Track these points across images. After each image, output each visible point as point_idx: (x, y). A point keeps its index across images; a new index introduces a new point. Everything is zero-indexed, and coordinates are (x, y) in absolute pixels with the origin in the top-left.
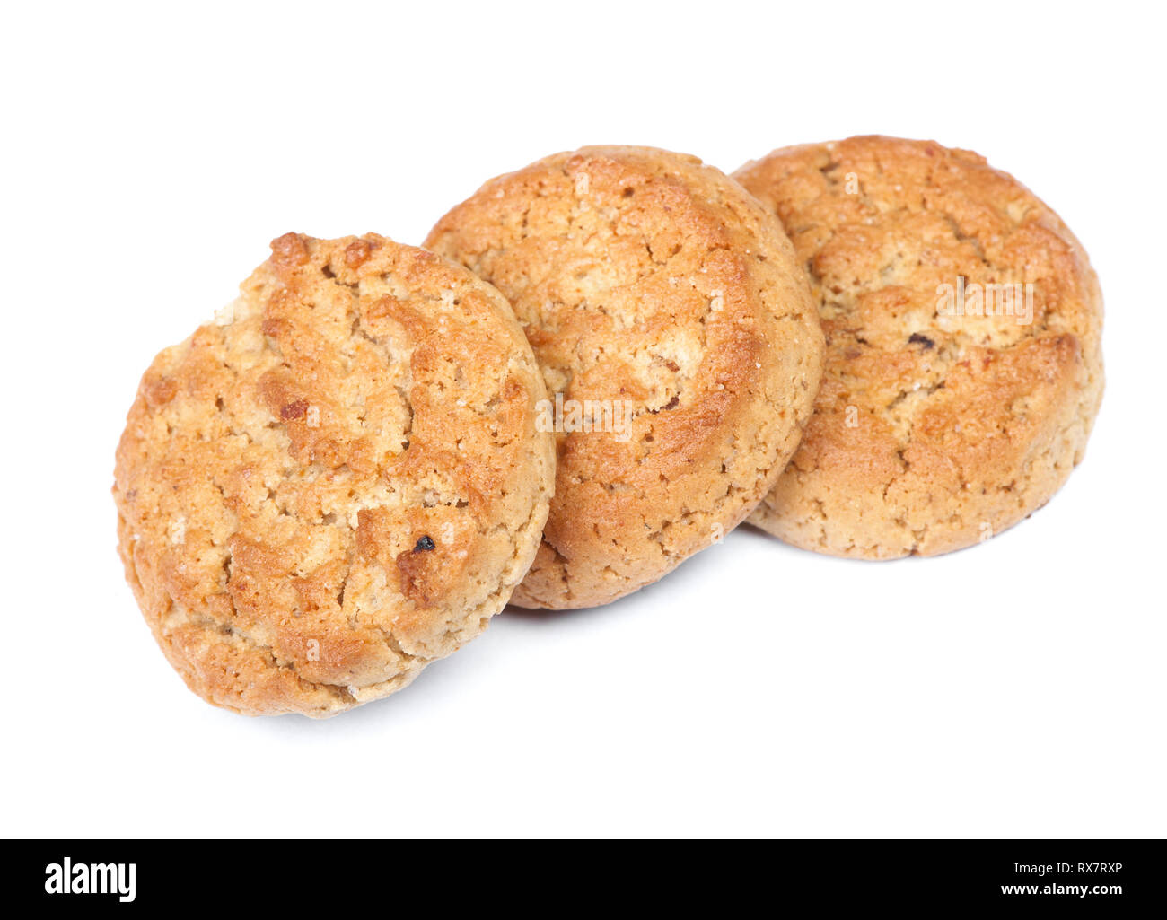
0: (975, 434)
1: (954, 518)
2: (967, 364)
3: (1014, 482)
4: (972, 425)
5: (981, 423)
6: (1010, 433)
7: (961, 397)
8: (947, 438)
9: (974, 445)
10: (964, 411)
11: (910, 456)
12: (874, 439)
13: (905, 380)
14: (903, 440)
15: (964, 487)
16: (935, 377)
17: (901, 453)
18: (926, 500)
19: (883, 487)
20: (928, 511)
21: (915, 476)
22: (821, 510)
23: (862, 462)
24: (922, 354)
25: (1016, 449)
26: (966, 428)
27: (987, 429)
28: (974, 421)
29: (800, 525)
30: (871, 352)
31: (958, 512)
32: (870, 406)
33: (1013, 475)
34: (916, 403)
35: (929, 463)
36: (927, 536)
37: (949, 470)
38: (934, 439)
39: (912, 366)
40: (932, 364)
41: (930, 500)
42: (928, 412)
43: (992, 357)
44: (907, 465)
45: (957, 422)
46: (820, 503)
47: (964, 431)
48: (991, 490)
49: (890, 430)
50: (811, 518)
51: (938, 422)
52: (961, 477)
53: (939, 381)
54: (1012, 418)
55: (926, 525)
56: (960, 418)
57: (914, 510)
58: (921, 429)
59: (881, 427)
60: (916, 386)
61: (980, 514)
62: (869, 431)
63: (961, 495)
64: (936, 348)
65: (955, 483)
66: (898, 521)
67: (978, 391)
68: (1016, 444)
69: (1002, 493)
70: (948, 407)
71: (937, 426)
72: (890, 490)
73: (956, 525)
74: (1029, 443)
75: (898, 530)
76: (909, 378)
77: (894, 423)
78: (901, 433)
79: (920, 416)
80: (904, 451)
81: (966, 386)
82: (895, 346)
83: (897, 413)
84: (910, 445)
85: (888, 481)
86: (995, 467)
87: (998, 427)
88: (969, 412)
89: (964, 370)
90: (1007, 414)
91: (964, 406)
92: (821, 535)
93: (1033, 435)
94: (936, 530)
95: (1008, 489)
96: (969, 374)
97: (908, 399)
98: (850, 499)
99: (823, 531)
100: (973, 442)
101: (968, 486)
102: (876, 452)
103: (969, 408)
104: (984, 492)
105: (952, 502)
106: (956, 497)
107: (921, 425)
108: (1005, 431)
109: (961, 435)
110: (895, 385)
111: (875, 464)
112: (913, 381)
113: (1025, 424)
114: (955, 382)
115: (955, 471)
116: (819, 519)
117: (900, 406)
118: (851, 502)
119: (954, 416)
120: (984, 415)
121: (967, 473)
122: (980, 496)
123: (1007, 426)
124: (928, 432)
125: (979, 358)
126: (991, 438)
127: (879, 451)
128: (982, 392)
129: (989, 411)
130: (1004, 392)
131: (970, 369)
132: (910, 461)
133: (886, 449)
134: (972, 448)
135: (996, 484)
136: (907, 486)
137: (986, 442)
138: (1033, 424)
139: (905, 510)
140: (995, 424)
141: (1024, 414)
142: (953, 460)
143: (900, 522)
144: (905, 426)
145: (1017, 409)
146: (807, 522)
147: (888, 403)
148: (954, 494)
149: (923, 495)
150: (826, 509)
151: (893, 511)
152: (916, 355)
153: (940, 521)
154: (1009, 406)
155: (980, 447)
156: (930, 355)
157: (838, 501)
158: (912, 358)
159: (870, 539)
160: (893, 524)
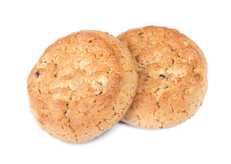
0: (176, 99)
1: (171, 119)
2: (173, 82)
3: (185, 110)
4: (175, 96)
5: (177, 96)
6: (184, 98)
7: (172, 90)
8: (169, 100)
9: (175, 101)
10: (173, 93)
11: (160, 104)
12: (151, 100)
13: (159, 86)
14: (158, 101)
15: (173, 111)
16: (166, 85)
17: (158, 104)
18: (164, 115)
19: (153, 112)
20: (165, 118)
21: (161, 109)
22: (139, 118)
23: (148, 106)
24: (163, 79)
25: (186, 102)
26: (173, 97)
27: (178, 97)
28: (175, 95)
29: (134, 121)
30: (150, 79)
31: (172, 117)
32: (150, 92)
33: (185, 108)
34: (161, 91)
35: (164, 106)
36: (165, 123)
37: (169, 107)
38: (166, 100)
39: (160, 82)
40: (165, 82)
41: (165, 115)
42: (164, 93)
43: (180, 80)
44: (159, 107)
45: (171, 96)
46: (138, 116)
47: (173, 98)
48: (180, 112)
49: (155, 99)
50: (136, 120)
51: (167, 96)
52: (172, 109)
53: (167, 86)
54: (185, 94)
55: (164, 121)
56: (172, 95)
57: (161, 117)
58: (163, 98)
59: (153, 97)
60: (161, 87)
61: (177, 118)
62: (150, 98)
63: (173, 113)
64: (166, 78)
65: (171, 111)
66: (157, 120)
67: (176, 88)
68: (186, 101)
69: (183, 113)
70: (169, 92)
71: (166, 97)
72: (155, 113)
73: (172, 121)
74: (189, 100)
75: (157, 122)
76: (159, 85)
77: (156, 96)
78: (158, 99)
79: (162, 95)
80: (158, 103)
81: (173, 87)
82: (156, 77)
83: (157, 94)
84: (160, 102)
85: (155, 111)
86: (181, 106)
87: (181, 97)
88: (174, 93)
89: (173, 83)
90: (183, 93)
91: (173, 92)
92: (139, 124)
93: (190, 98)
94: (167, 122)
95: (184, 112)
96: (174, 84)
97: (160, 90)
98: (145, 115)
99: (139, 123)
100: (175, 100)
101: (174, 111)
102: (151, 104)
103: (174, 92)
104: (178, 113)
105: (170, 115)
106: (171, 114)
107: (162, 97)
108: (183, 98)
109: (172, 99)
110: (156, 87)
111: (151, 107)
112: (161, 86)
113: (188, 96)
114: (171, 86)
115: (171, 108)
116: (138, 120)
117: (158, 92)
118: (146, 116)
119: (170, 94)
120: (178, 94)
121: (174, 108)
122: (177, 114)
123: (183, 97)
124: (164, 98)
125: (176, 80)
126: (180, 100)
127: (152, 103)
128: (177, 88)
129: (179, 93)
130: (183, 88)
131: (174, 83)
132: (160, 105)
133: (154, 103)
134: (175, 102)
135: (181, 111)
136: (159, 112)
137: (178, 100)
138: (190, 96)
139: (159, 117)
140: (180, 96)
141: (188, 93)
142: (170, 105)
143: (158, 120)
144: (159, 97)
145: (186, 92)
146: (135, 121)
147: (155, 91)
148: (171, 113)
149: (163, 114)
150: (140, 118)
151: (156, 118)
152: (161, 80)
153: (168, 120)
154: (184, 92)
155: (177, 102)
156: (165, 80)
157: (142, 116)
158: (160, 80)
159: (151, 125)
160: (156, 121)
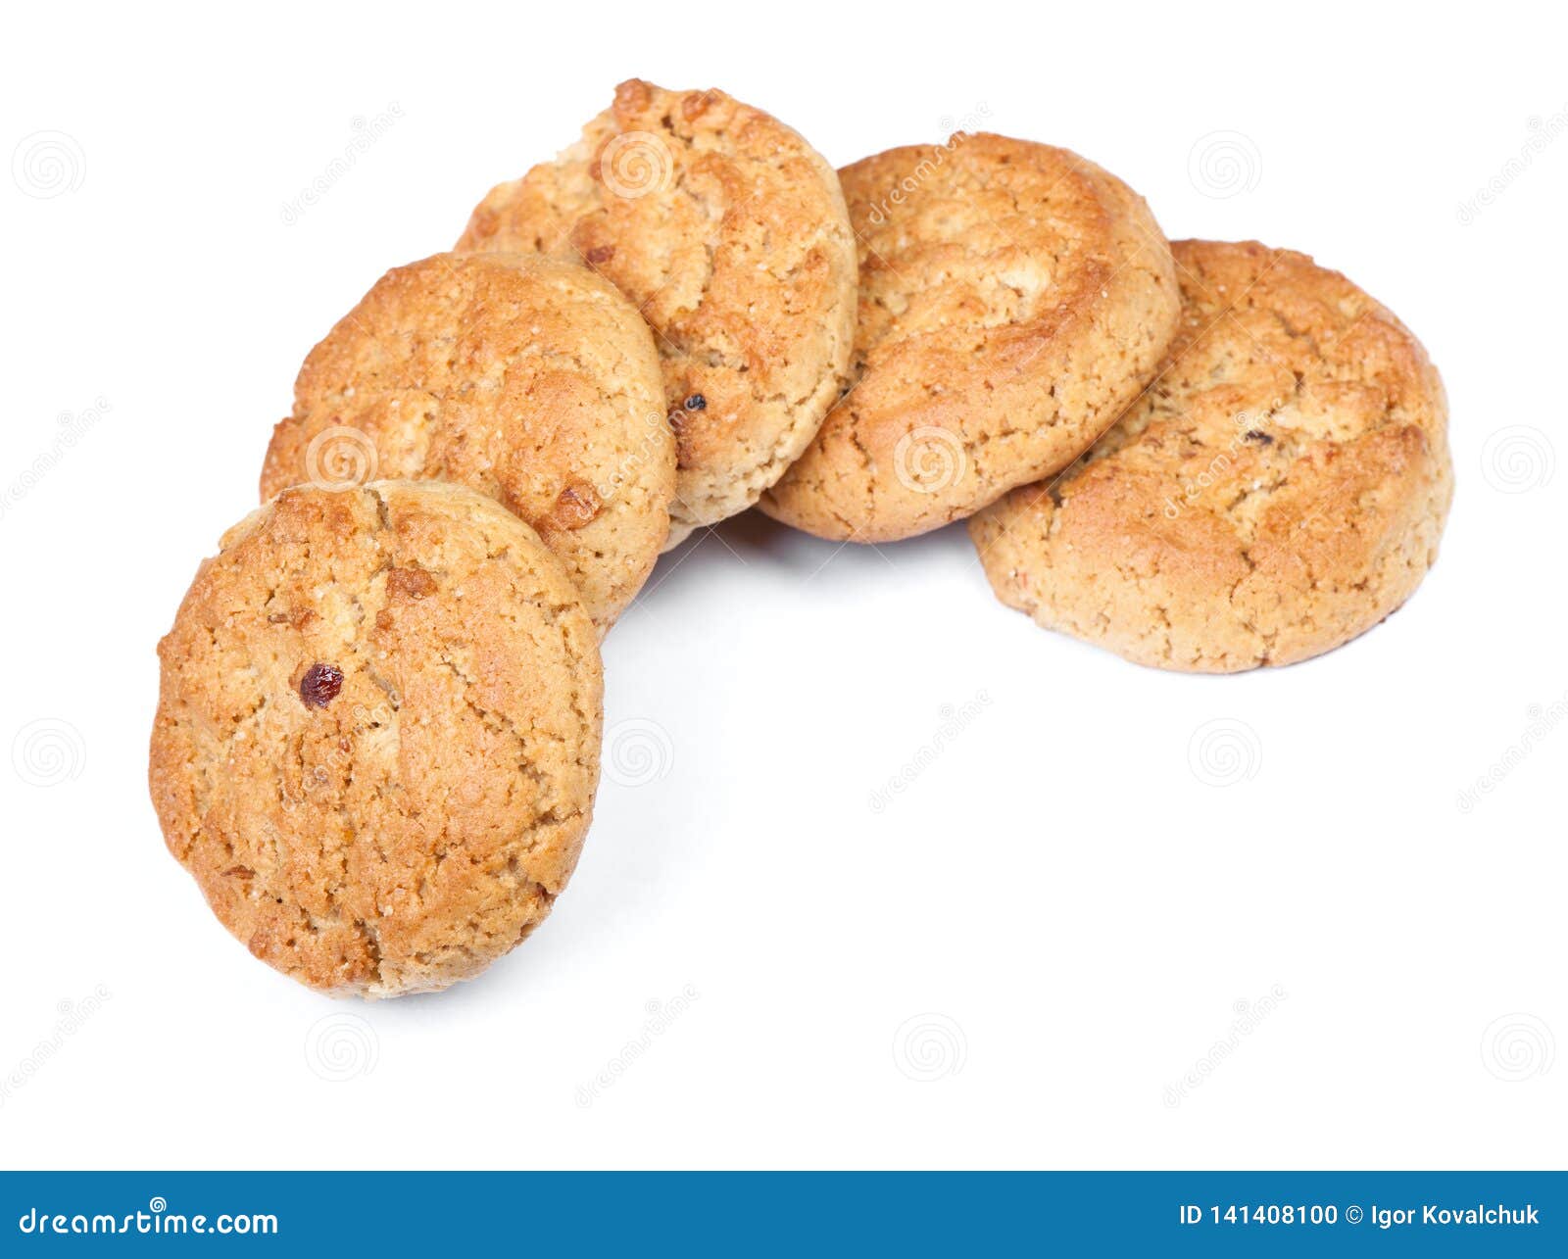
0: (1323, 529)
1: (1306, 620)
2: (1309, 459)
3: (1366, 580)
4: (1318, 520)
5: (1328, 517)
6: (1359, 527)
7: (1304, 493)
8: (1293, 535)
9: (1322, 541)
10: (1309, 507)
11: (1254, 556)
12: (1216, 540)
13: (1244, 479)
14: (1248, 541)
15: (1314, 586)
16: (1275, 474)
17: (1245, 554)
18: (1275, 601)
19: (1229, 588)
20: (1278, 613)
21: (1262, 577)
22: (1165, 619)
23: (1206, 564)
24: (1260, 451)
25: (1366, 543)
26: (1312, 523)
27: (1335, 523)
28: (1320, 516)
29: (1142, 636)
30: (1206, 452)
31: (1310, 613)
32: (1209, 507)
33: (1365, 571)
34: (1257, 502)
35: (1276, 561)
36: (1279, 641)
37: (1296, 567)
38: (1279, 536)
39: (1251, 462)
40: (1272, 461)
41: (1280, 600)
42: (1272, 509)
43: (1334, 450)
44: (1252, 565)
45: (1303, 518)
46: (1163, 611)
47: (1311, 527)
48: (1343, 588)
49: (1232, 530)
50: (1154, 627)
51: (1283, 518)
52: (1310, 575)
53: (1281, 479)
54: (1360, 512)
55: (1277, 629)
56: (1305, 514)
57: (1263, 612)
58: (1266, 526)
59: (1222, 527)
60: (1256, 485)
61: (1332, 615)
62: (1210, 530)
63: (1312, 594)
64: (1275, 444)
65: (1304, 581)
66: (1246, 626)
67: (1323, 485)
68: (1366, 538)
69: (1354, 591)
70: (1292, 504)
71: (1282, 522)
72: (1237, 592)
73: (1308, 628)
74: (1380, 536)
75: (1246, 635)
76: (1248, 477)
77: (1236, 524)
78: (1244, 532)
79: (1263, 514)
80: (1248, 551)
81: (1309, 482)
83: (1238, 512)
84: (1255, 544)
85: (1234, 582)
86: (1346, 562)
87: (1346, 521)
88: (1314, 507)
89: (1306, 465)
90: (1355, 507)
91: (1309, 502)
92: (1166, 646)
93: (1384, 528)
94: (1287, 634)
95: (1360, 587)
96: (1312, 469)
97: (1250, 498)
98: (1194, 604)
99: (1168, 642)
100: (1320, 537)
101: (1319, 584)
102: (1219, 552)
103: (1314, 503)
104: (1336, 590)
105: (1302, 601)
106: (1306, 597)
107: (1264, 522)
108: (1353, 526)
109: (1308, 531)
110: (1234, 484)
111: (1219, 564)
112: (1253, 480)
113: (1375, 517)
114: (1298, 478)
115: (1304, 568)
116: (1162, 627)
117: (1241, 505)
118: (1197, 607)
119: (1300, 513)
120: (1331, 510)
121: (1316, 569)
122: (1331, 595)
123: (1356, 520)
124: (1272, 528)
125: (1322, 451)
126: (1340, 533)
127: (1222, 551)
128: (1327, 486)
129: (1335, 505)
130: (1350, 485)
131: (1312, 463)
132: (1256, 559)
133: (1230, 549)
134: (1320, 544)
135: (1347, 582)
136: (1254, 587)
137: (1334, 537)
138: (1384, 517)
139: (1253, 612)
140: (1342, 518)
141: (1372, 507)
142: (1301, 556)
143: (1248, 627)
144: (1248, 526)
145: (1364, 502)
146: (1150, 632)
147: (1228, 504)
148: (1305, 593)
149: (1271, 596)
150: (1170, 616)
151: (1241, 614)
152: (1254, 452)
153: (1291, 624)
154: (1356, 500)
155: (1329, 542)
156: (1269, 451)
157: (1181, 607)
158: (1251, 456)
159: (1218, 648)
160: (1242, 629)
